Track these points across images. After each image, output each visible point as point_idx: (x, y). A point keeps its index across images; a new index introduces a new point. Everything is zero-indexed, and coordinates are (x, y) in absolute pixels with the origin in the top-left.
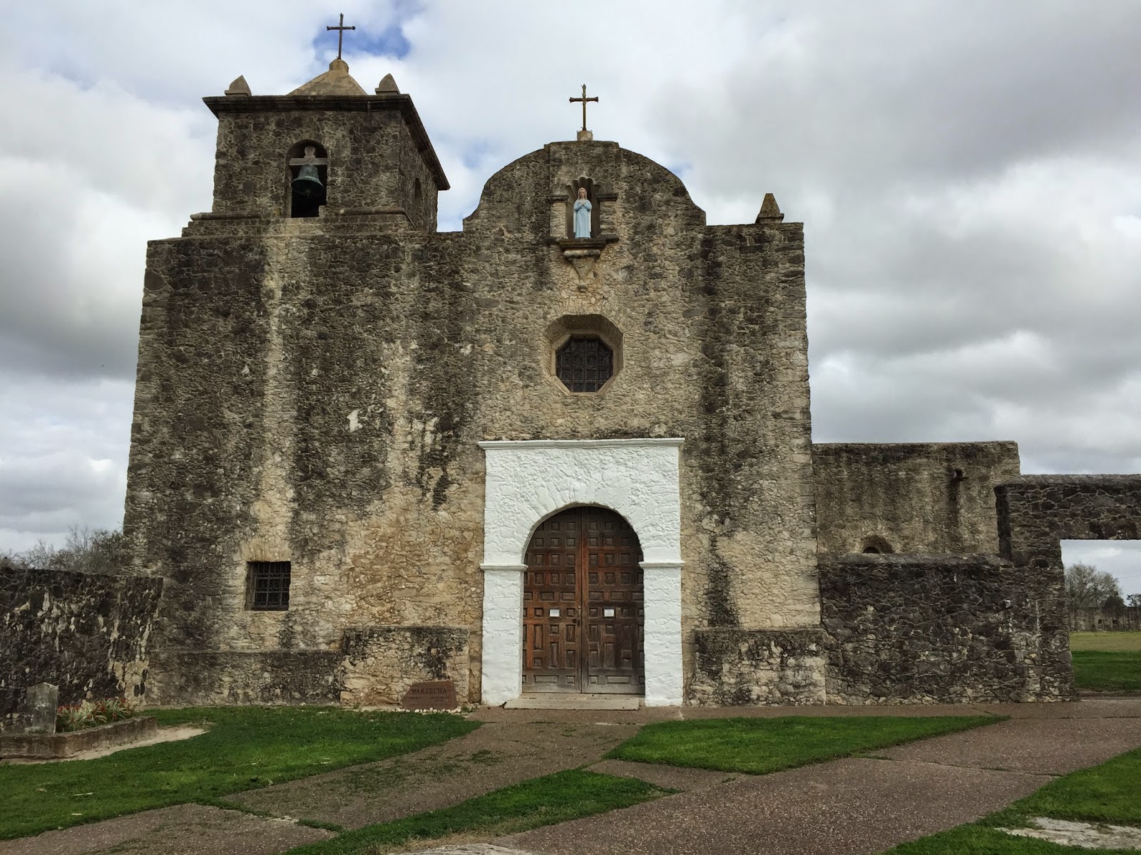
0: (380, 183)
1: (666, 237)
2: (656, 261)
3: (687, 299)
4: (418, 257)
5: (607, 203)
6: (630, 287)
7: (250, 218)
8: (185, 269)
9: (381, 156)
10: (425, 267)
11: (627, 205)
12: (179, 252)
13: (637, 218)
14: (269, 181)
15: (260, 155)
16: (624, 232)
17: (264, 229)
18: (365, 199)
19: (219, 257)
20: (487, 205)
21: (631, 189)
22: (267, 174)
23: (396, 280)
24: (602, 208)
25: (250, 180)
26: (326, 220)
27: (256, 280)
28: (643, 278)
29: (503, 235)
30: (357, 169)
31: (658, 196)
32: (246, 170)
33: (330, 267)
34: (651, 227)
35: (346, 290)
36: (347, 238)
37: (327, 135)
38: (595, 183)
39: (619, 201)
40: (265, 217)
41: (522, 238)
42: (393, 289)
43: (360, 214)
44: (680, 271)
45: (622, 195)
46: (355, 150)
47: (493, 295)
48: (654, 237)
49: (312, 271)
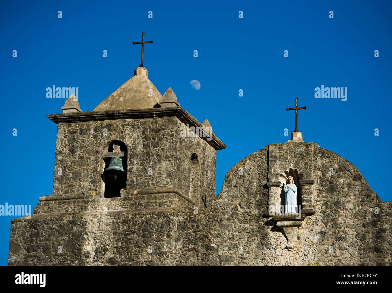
0: (162, 169)
1: (347, 210)
2: (341, 228)
3: (362, 256)
4: (182, 227)
5: (306, 187)
6: (322, 247)
7: (76, 198)
8: (34, 239)
9: (162, 149)
10: (187, 234)
11: (321, 188)
12: (30, 227)
13: (327, 197)
14: (89, 170)
15: (84, 152)
16: (318, 207)
17: (85, 207)
18: (152, 180)
19: (56, 229)
20: (227, 189)
21: (323, 176)
22: (88, 165)
23: (168, 243)
24: (304, 190)
25: (77, 170)
26: (125, 199)
27: (79, 245)
28: (331, 240)
29: (237, 210)
30: (147, 159)
31: (342, 181)
32: (75, 163)
33: (126, 235)
34: (337, 203)
35: (136, 251)
36: (136, 215)
37: (127, 136)
38: (299, 172)
39: (315, 185)
40: (86, 197)
41: (250, 212)
42: (166, 250)
43: (146, 193)
44: (356, 236)
45: (317, 180)
46: (146, 146)
47: (231, 253)
48: (340, 210)
49: (114, 238)
